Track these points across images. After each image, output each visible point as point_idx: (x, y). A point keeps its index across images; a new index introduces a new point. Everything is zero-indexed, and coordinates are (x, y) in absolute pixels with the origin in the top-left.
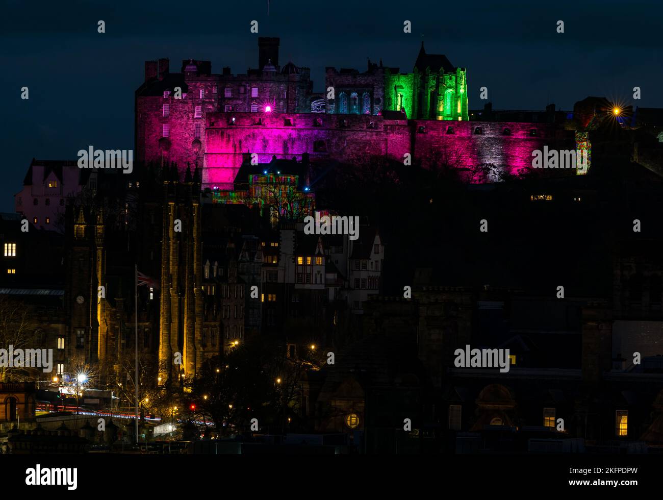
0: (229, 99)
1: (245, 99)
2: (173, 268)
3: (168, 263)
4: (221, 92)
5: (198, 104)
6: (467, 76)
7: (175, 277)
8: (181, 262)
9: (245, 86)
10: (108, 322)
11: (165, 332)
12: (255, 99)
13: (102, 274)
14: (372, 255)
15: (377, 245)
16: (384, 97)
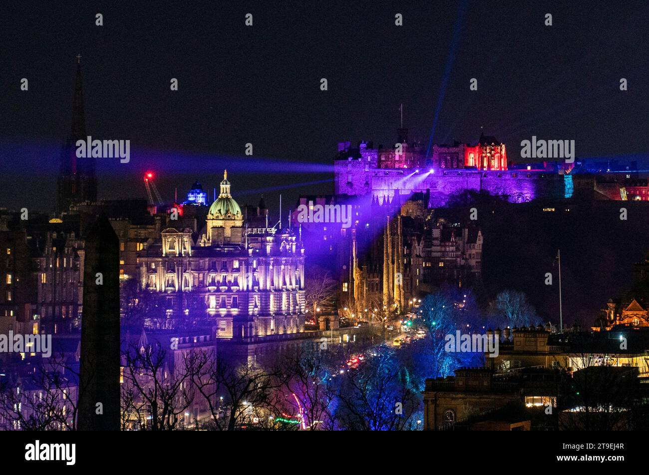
0: (384, 161)
1: (392, 161)
2: (390, 250)
3: (387, 248)
4: (379, 157)
5: (367, 164)
6: (505, 147)
7: (390, 255)
8: (393, 248)
9: (392, 154)
10: (359, 278)
11: (386, 283)
12: (397, 161)
13: (355, 254)
14: (478, 241)
15: (479, 236)
16: (464, 158)
